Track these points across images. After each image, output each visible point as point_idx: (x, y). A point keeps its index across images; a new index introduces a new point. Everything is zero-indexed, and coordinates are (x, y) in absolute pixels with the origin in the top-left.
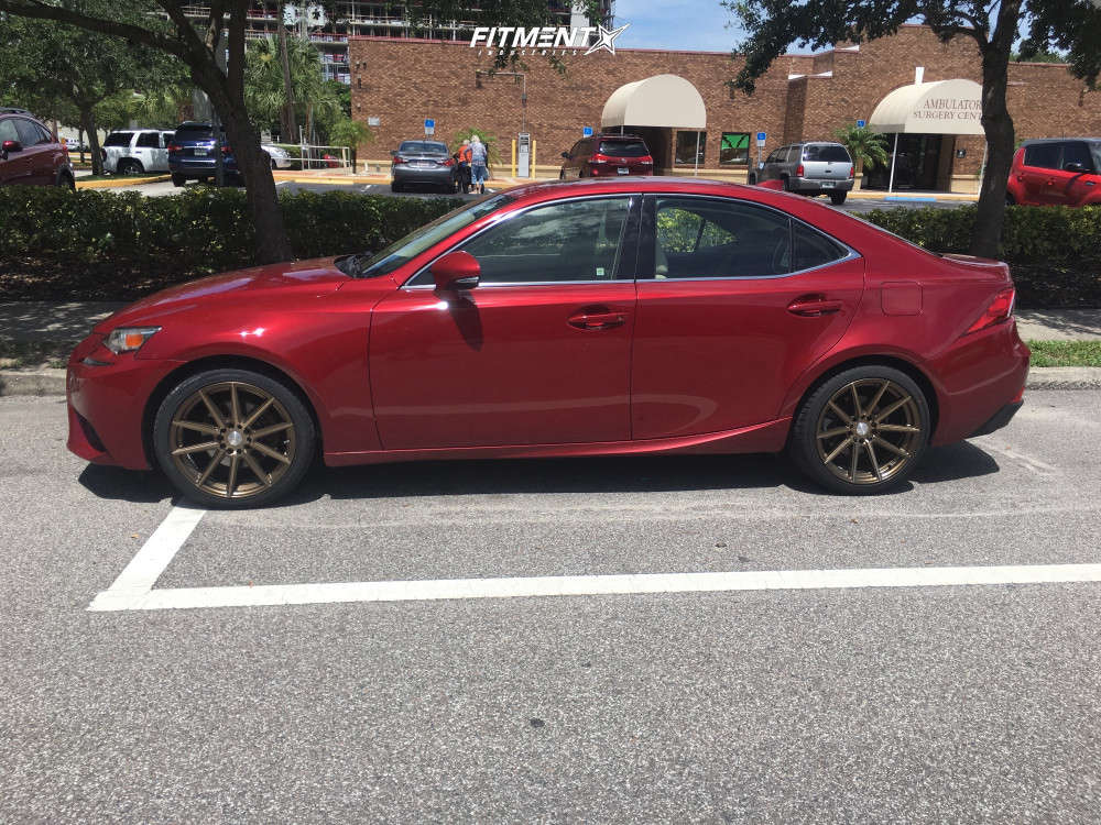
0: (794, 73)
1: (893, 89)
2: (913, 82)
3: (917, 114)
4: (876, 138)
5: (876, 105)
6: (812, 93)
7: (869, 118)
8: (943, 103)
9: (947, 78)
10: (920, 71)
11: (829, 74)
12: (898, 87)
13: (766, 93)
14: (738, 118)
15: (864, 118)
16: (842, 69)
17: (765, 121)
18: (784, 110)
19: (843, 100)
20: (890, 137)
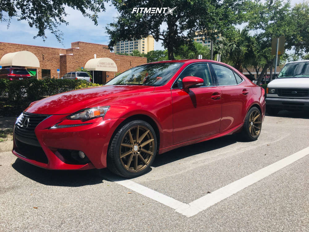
0: (61, 53)
1: (89, 59)
2: (94, 58)
3: (98, 66)
4: (88, 72)
5: (85, 63)
6: (68, 59)
7: (84, 66)
8: (103, 63)
9: (102, 57)
10: (95, 55)
11: (72, 54)
12: (90, 59)
13: (54, 59)
14: (46, 65)
15: (83, 66)
16: (76, 53)
17: (54, 66)
18: (60, 63)
19: (77, 61)
20: (92, 72)
